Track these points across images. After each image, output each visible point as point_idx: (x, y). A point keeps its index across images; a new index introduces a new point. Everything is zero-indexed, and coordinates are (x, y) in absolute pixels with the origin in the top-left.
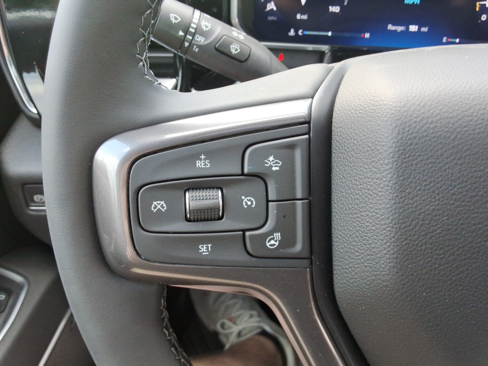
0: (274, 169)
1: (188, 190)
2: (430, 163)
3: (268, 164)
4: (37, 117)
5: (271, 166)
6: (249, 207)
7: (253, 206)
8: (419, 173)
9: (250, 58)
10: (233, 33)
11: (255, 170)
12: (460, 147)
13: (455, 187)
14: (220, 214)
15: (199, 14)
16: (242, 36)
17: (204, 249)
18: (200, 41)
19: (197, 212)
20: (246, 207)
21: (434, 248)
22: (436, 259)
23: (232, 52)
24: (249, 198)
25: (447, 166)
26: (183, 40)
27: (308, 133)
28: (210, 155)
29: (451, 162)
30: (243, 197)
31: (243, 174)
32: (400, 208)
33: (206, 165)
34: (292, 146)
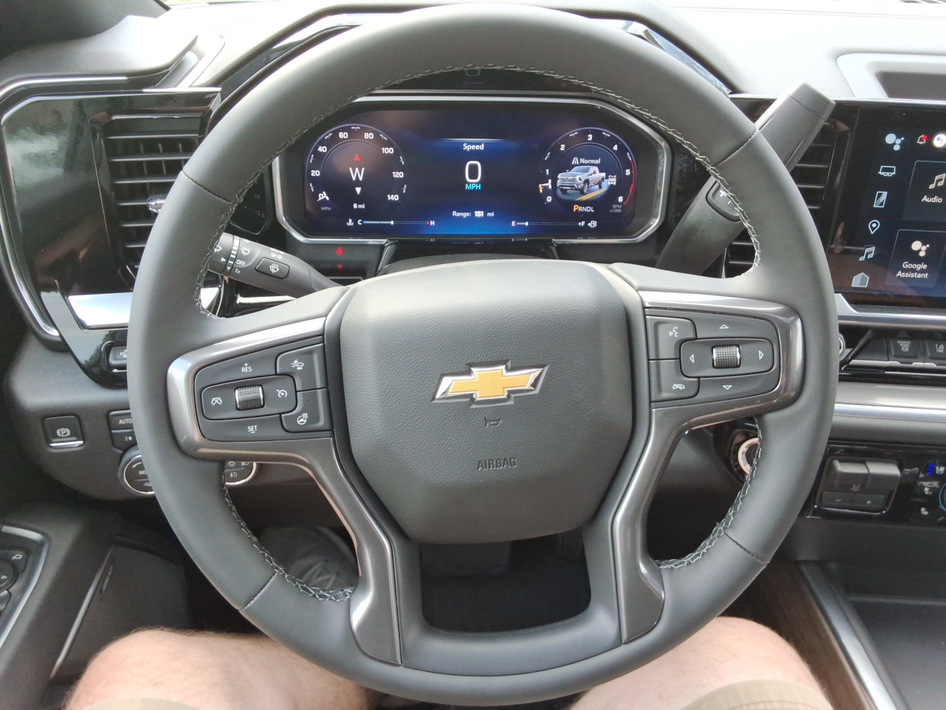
0: (298, 369)
1: (237, 388)
2: (393, 357)
3: (294, 365)
4: (59, 339)
5: (296, 367)
6: (283, 397)
7: (286, 396)
8: (388, 363)
9: (290, 275)
10: (272, 254)
11: (285, 371)
12: (408, 345)
13: (408, 370)
14: (262, 403)
15: (238, 241)
16: (280, 256)
17: (252, 429)
18: (241, 264)
19: (245, 403)
20: (280, 397)
21: (402, 410)
22: (404, 416)
23: (272, 272)
24: (282, 391)
25: (402, 357)
26: (226, 264)
27: (323, 342)
28: (251, 363)
29: (404, 355)
30: (278, 390)
31: (276, 374)
32: (380, 386)
33: (249, 370)
34: (310, 352)
